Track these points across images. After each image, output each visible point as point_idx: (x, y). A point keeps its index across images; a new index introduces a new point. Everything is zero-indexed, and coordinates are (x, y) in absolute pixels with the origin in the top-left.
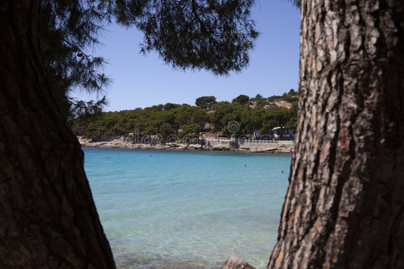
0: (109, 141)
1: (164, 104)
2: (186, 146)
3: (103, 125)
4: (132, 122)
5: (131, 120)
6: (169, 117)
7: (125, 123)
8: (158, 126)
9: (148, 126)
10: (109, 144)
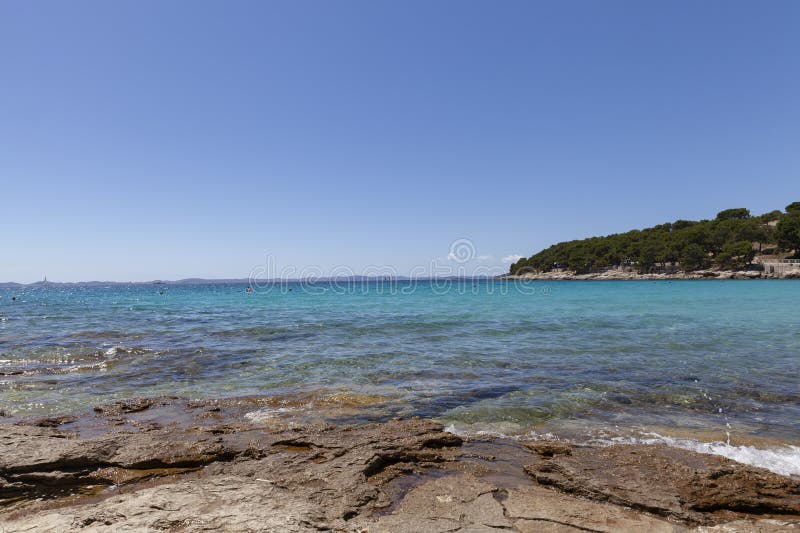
0: (601, 272)
1: (673, 222)
2: (730, 274)
3: (592, 252)
4: (637, 246)
5: (632, 243)
6: (695, 234)
7: (625, 247)
8: (678, 248)
9: (663, 249)
10: (603, 276)
